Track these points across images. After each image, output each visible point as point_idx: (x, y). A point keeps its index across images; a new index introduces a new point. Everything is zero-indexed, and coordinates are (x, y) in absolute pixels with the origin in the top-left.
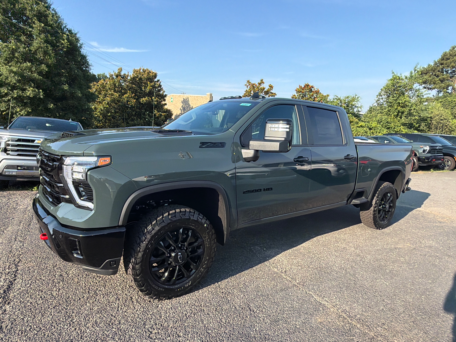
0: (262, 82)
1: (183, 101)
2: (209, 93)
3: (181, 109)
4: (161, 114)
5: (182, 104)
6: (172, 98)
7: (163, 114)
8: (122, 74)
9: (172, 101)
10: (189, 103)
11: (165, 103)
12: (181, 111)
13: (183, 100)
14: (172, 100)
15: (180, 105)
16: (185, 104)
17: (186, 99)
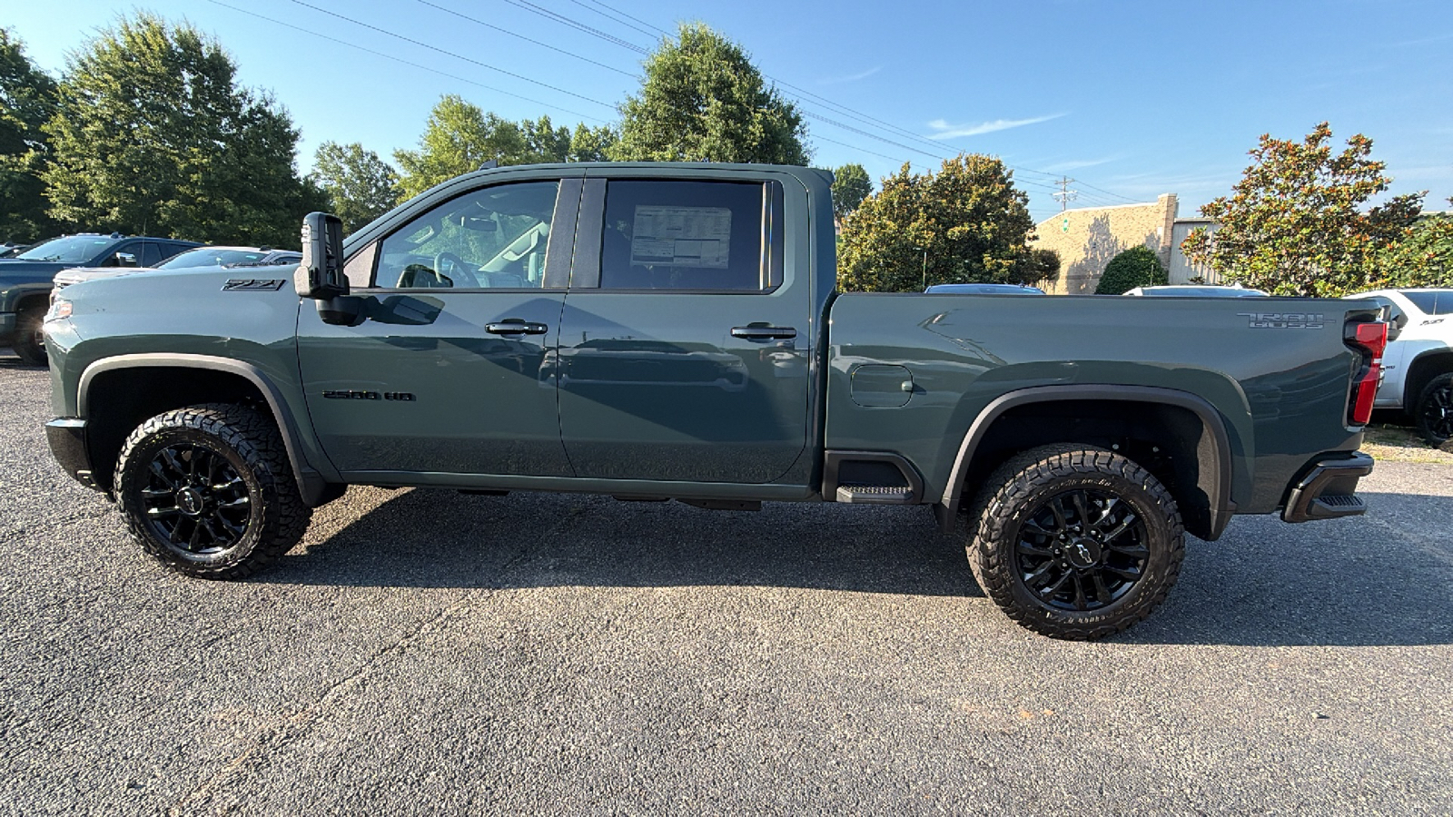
0: (1323, 132)
1: (1094, 225)
2: (1167, 195)
3: (1088, 246)
4: (1001, 263)
5: (1089, 234)
6: (1066, 221)
7: (1004, 263)
8: (911, 175)
9: (1065, 229)
10: (1108, 231)
11: (1035, 234)
12: (1087, 254)
13: (1093, 222)
14: (1066, 225)
15: (1084, 238)
16: (1098, 234)
17: (1102, 220)
